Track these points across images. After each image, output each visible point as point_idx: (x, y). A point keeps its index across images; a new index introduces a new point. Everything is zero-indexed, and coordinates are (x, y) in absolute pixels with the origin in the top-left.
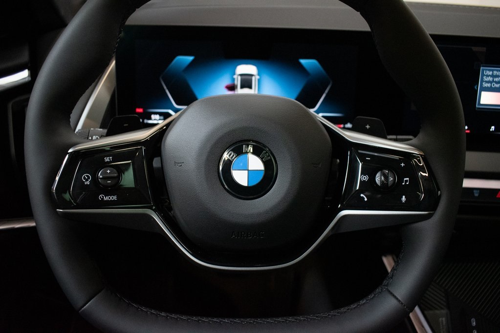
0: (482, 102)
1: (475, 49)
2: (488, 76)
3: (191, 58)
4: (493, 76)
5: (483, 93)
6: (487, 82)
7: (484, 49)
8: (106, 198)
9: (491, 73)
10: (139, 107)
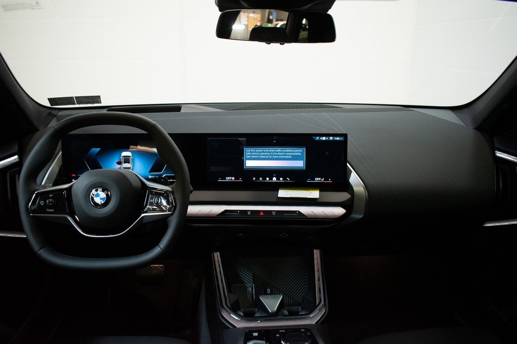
0: (247, 165)
1: (240, 139)
2: (248, 152)
3: (100, 149)
4: (250, 152)
5: (247, 161)
6: (248, 155)
7: (245, 139)
8: (49, 210)
9: (250, 151)
10: (74, 174)
